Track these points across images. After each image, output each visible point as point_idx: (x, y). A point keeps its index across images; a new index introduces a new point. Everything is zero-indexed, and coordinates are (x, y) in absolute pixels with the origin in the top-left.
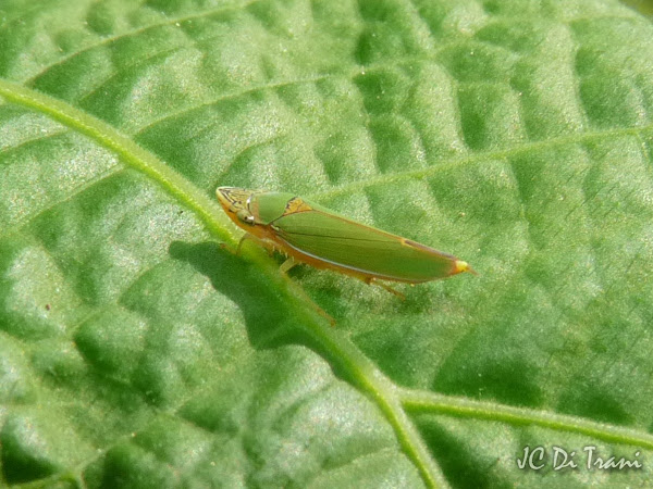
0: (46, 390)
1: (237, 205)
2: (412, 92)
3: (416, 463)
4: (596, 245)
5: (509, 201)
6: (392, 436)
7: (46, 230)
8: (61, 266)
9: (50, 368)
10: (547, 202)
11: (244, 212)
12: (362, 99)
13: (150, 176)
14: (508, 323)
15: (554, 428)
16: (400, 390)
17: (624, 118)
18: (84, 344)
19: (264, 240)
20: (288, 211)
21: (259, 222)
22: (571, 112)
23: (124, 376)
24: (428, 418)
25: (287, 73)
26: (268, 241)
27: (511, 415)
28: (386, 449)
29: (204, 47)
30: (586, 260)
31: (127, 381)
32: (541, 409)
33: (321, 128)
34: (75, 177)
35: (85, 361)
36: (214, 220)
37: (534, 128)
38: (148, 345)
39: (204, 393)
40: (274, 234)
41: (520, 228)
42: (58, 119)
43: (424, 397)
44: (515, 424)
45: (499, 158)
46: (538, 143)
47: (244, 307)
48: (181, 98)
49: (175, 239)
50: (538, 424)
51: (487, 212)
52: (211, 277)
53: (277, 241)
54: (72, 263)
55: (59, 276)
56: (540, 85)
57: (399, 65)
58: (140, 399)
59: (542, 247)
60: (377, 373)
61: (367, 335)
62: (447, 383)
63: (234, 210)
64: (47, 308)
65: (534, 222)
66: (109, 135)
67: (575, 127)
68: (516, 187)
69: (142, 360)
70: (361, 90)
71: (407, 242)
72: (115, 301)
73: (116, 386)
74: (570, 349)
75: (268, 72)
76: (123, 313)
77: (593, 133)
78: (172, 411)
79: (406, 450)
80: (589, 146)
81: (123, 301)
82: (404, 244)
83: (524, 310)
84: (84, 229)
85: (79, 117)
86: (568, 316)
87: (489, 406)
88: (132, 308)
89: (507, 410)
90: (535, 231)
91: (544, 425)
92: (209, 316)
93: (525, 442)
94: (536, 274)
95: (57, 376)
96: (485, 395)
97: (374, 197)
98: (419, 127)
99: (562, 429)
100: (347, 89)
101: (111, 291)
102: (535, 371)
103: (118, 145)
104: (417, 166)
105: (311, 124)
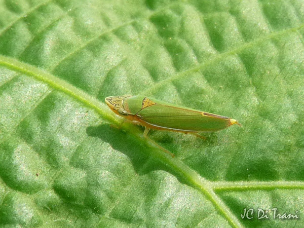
0: (45, 216)
1: (117, 106)
2: (182, 23)
3: (227, 219)
4: (290, 95)
5: (243, 77)
6: (213, 207)
7: (25, 133)
8: (37, 151)
9: (46, 205)
10: (262, 75)
11: (122, 110)
12: (157, 30)
13: (66, 93)
14: (256, 142)
15: (286, 188)
16: (212, 183)
17: (289, 23)
18: (59, 190)
19: (133, 121)
20: (144, 107)
21: (130, 114)
22: (263, 24)
23: (80, 202)
24: (227, 194)
25: (116, 21)
26: (136, 122)
27: (265, 186)
28: (211, 214)
29: (73, 14)
30: (287, 103)
31: (82, 203)
32: (279, 180)
33: (141, 50)
34: (30, 101)
35: (60, 198)
36: (104, 112)
37: (246, 35)
38: (89, 184)
39: (120, 203)
40: (138, 118)
41: (251, 91)
42: (12, 68)
43: (223, 184)
44: (268, 190)
45: (233, 54)
46: (250, 43)
47: (129, 155)
48: (69, 46)
49: (88, 126)
50: (278, 188)
51: (233, 84)
52: (110, 143)
53: (140, 121)
54: (42, 148)
55: (37, 156)
56: (244, 12)
57: (171, 8)
58: (91, 212)
59: (264, 99)
60: (199, 177)
61: (190, 158)
62: (232, 176)
63: (117, 109)
64: (37, 175)
65: (258, 86)
66: (41, 74)
67: (266, 31)
68: (245, 69)
69: (88, 192)
70: (155, 25)
71: (204, 114)
72: (67, 164)
73: (78, 207)
74: (288, 149)
75: (107, 22)
76: (73, 170)
77: (275, 33)
78: (107, 215)
79: (220, 213)
80: (275, 42)
81: (71, 164)
82: (203, 115)
83: (262, 134)
84: (43, 129)
85: (23, 66)
86: (284, 133)
87: (254, 183)
88: (77, 167)
89: (263, 184)
90: (259, 91)
91: (282, 188)
92: (114, 164)
93: (275, 198)
94: (264, 114)
95: (49, 208)
96: (252, 179)
97: (178, 86)
98: (190, 43)
99: (290, 188)
100: (148, 26)
101: (64, 159)
102: (273, 162)
103: (46, 79)
104: (194, 65)
105: (135, 49)
